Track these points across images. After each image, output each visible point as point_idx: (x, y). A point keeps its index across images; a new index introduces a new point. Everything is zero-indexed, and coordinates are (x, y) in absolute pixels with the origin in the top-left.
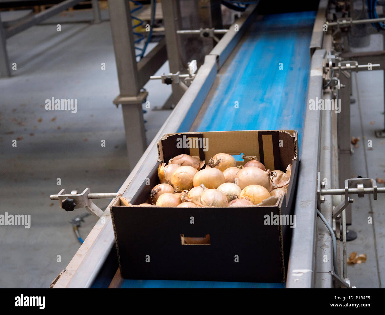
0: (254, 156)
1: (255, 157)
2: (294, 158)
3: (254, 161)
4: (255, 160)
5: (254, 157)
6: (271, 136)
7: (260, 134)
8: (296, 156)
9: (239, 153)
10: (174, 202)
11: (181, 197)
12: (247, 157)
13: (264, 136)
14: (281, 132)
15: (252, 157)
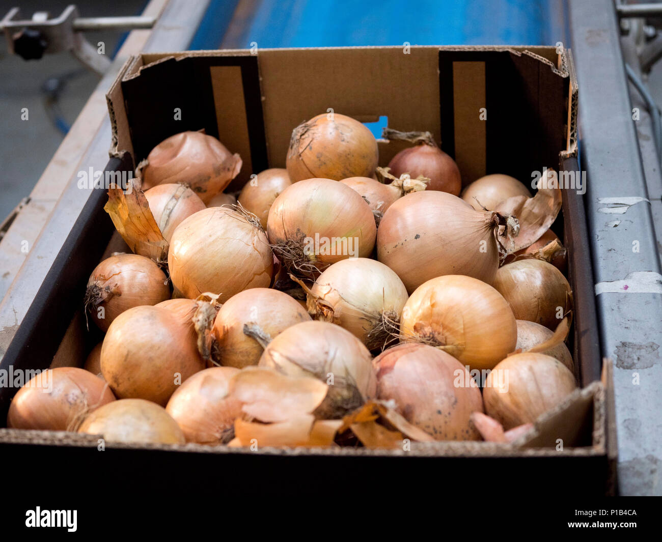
0: (425, 131)
1: (428, 134)
2: (565, 149)
3: (426, 149)
4: (427, 144)
5: (426, 135)
6: (482, 65)
7: (447, 59)
8: (572, 142)
9: (375, 117)
10: (169, 340)
11: (194, 319)
12: (403, 135)
13: (457, 66)
14: (519, 54)
15: (419, 136)
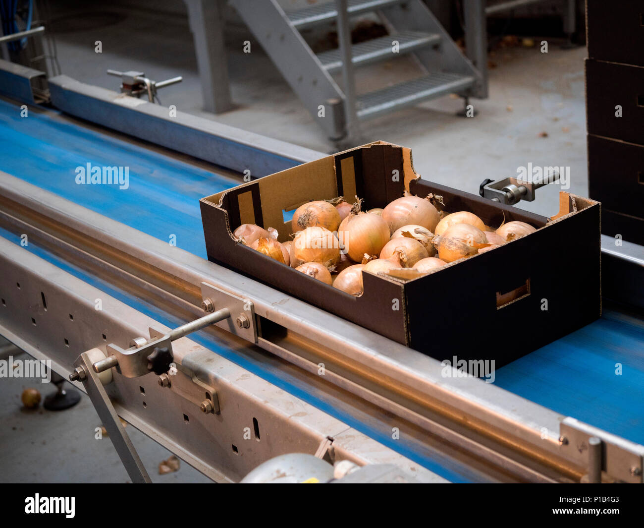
15: (338, 199)
